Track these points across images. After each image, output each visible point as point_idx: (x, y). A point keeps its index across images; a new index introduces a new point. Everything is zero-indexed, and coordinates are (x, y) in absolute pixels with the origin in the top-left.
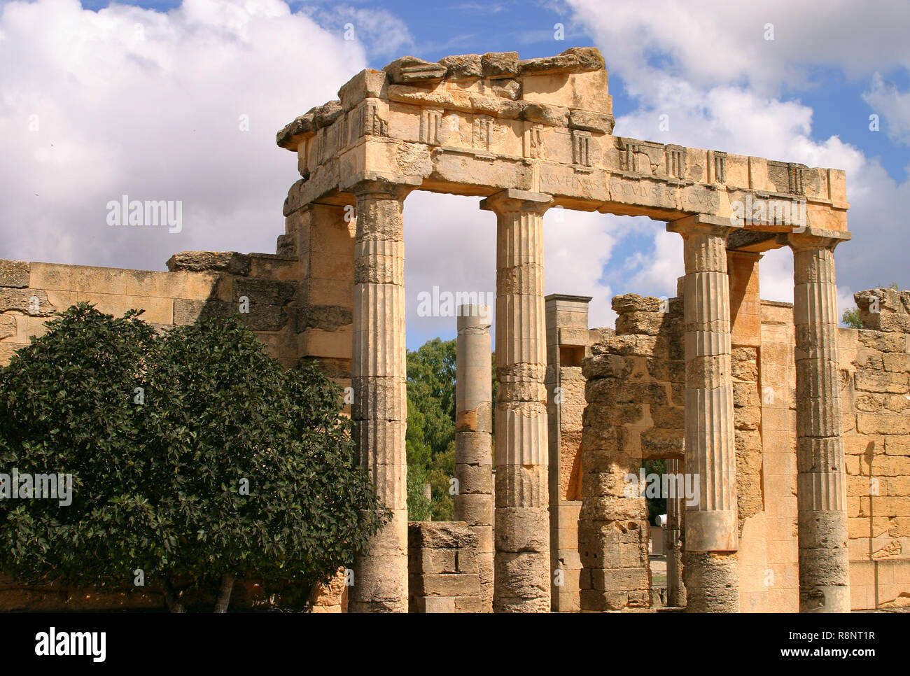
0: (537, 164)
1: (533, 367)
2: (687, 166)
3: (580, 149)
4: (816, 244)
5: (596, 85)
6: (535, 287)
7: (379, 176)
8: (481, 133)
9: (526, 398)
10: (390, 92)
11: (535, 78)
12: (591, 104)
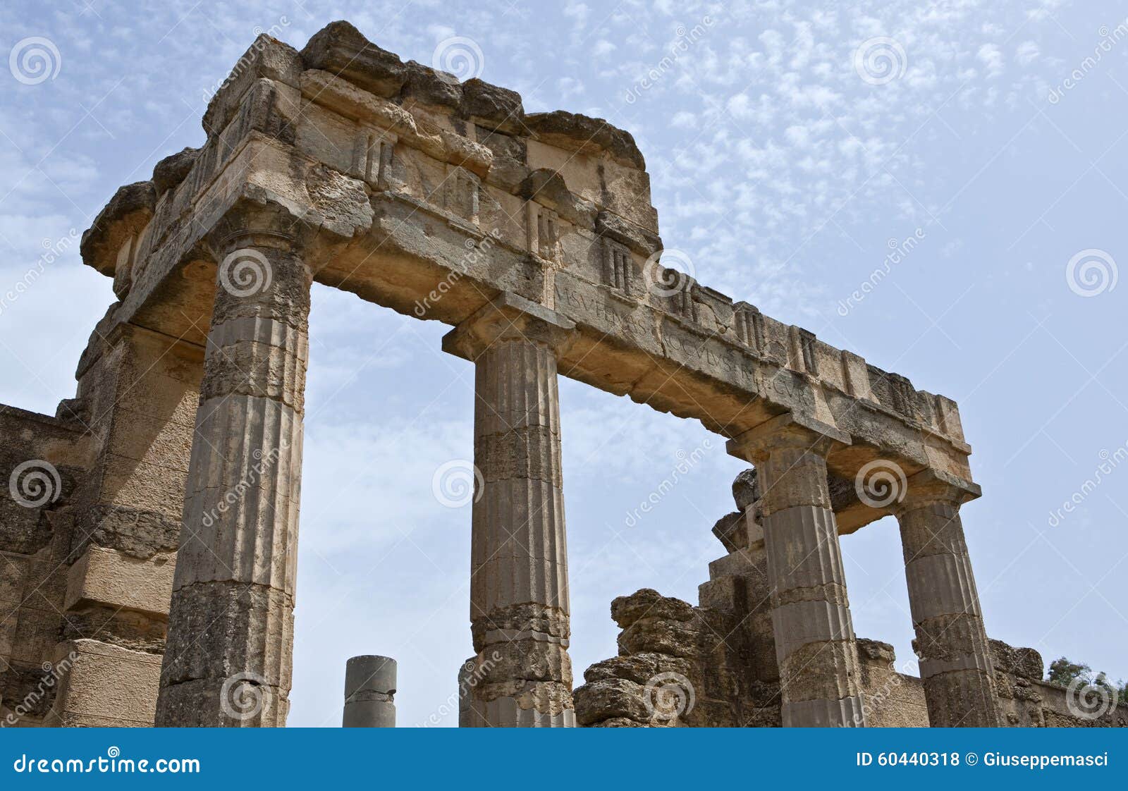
0: (550, 269)
1: (549, 613)
2: (767, 340)
3: (616, 267)
4: (937, 497)
5: (633, 186)
6: (549, 468)
7: (271, 197)
8: (459, 196)
9: (538, 674)
10: (303, 78)
11: (545, 147)
12: (628, 211)
